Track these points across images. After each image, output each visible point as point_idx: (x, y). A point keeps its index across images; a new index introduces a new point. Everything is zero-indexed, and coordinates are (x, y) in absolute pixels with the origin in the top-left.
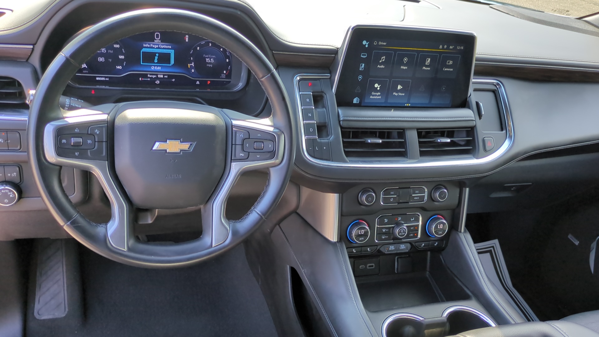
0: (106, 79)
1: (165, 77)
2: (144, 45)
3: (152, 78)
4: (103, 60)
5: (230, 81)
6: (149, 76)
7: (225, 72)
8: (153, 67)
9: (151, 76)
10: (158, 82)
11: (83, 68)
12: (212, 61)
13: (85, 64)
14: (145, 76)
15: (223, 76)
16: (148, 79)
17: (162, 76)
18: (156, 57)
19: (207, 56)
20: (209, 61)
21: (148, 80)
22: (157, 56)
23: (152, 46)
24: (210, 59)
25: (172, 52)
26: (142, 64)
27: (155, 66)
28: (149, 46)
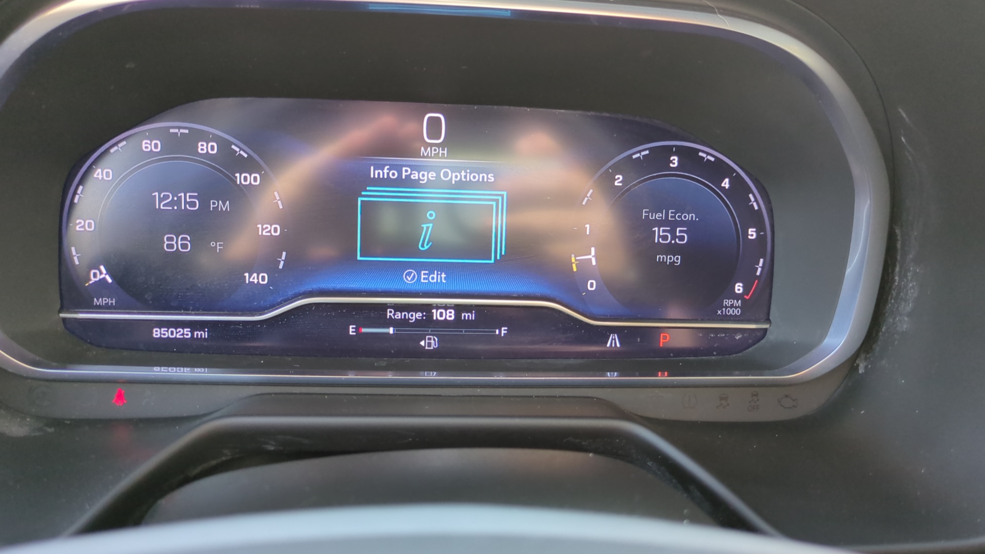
0: (199, 334)
1: (465, 315)
2: (374, 173)
3: (404, 322)
4: (184, 246)
5: (765, 330)
6: (390, 313)
7: (739, 288)
8: (409, 274)
9: (399, 316)
10: (430, 343)
11: (96, 282)
12: (682, 238)
13: (102, 268)
14: (376, 314)
15: (732, 306)
16: (389, 327)
17: (450, 315)
18: (425, 226)
19: (658, 216)
20: (665, 238)
21: (388, 333)
22: (430, 221)
23: (408, 177)
24: (673, 225)
25: (497, 201)
26: (359, 258)
27: (418, 267)
28: (393, 174)
